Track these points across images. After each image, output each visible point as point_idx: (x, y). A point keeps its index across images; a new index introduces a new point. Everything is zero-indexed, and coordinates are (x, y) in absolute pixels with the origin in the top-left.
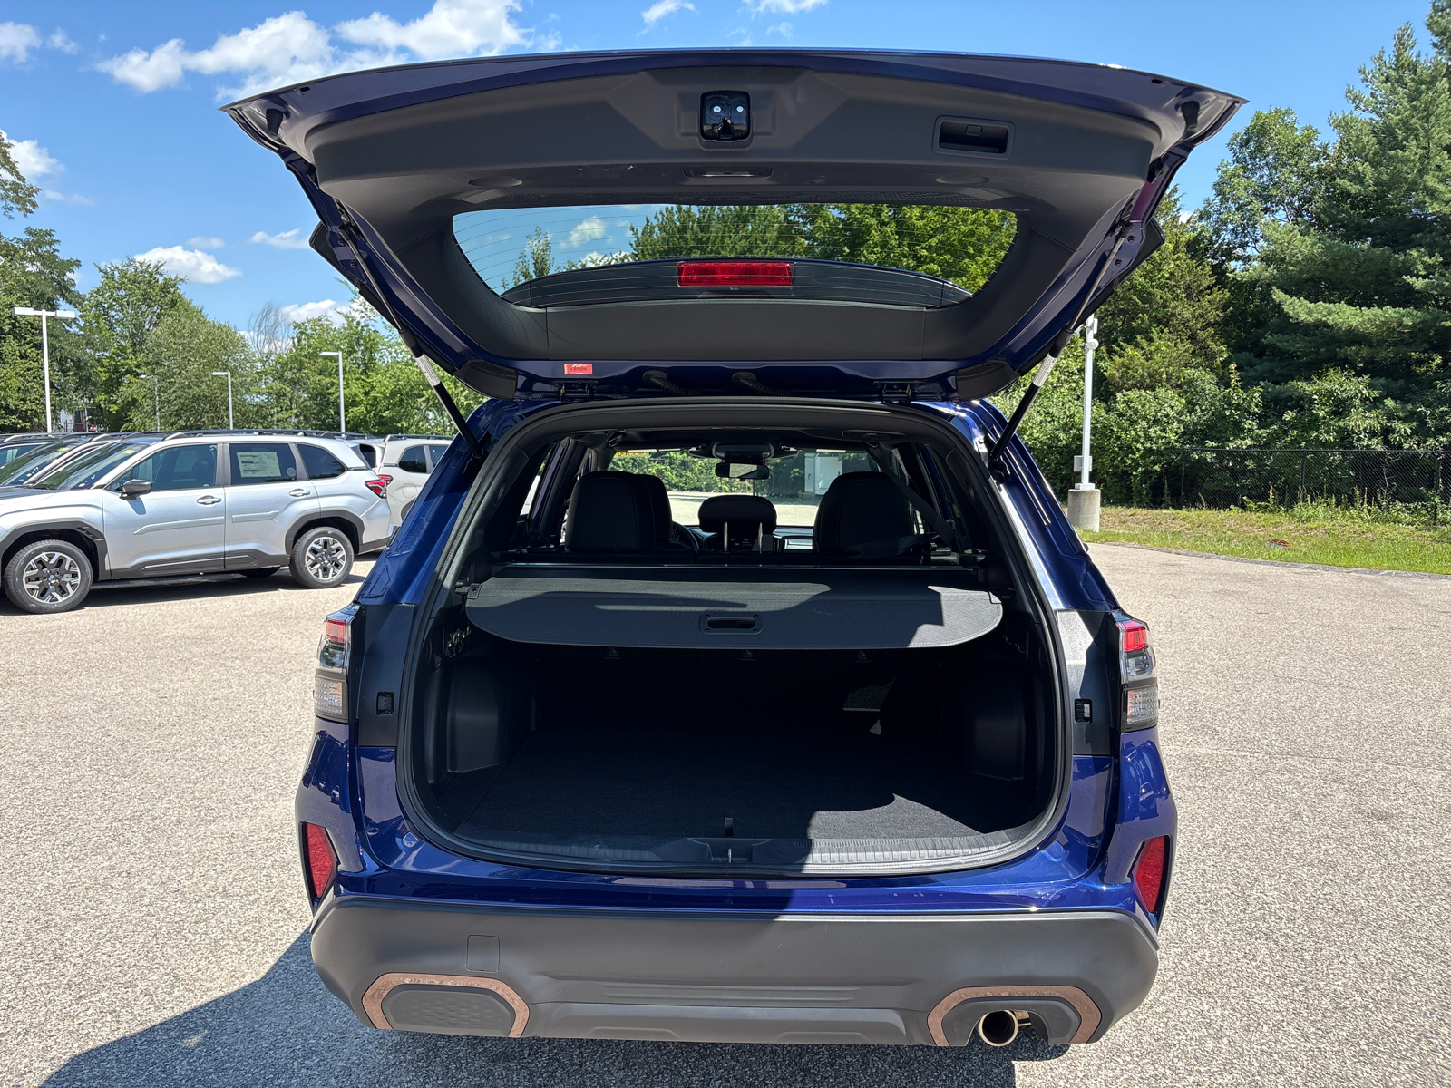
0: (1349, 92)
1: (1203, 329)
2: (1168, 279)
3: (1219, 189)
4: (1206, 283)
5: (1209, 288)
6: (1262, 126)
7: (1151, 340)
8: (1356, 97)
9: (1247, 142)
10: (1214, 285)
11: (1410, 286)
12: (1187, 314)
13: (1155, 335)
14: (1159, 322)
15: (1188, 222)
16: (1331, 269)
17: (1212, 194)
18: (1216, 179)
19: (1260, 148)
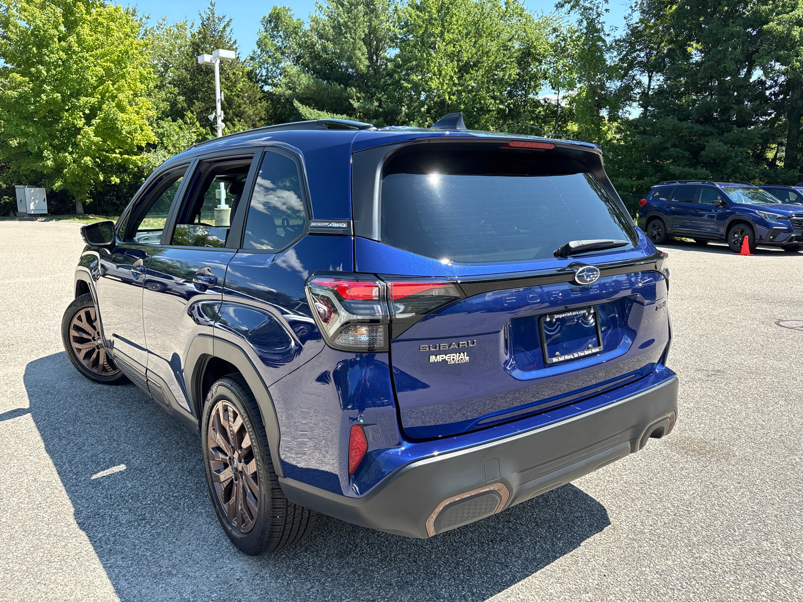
0: (317, 3)
1: (259, 121)
2: (239, 91)
3: (260, 44)
4: (258, 97)
5: (260, 99)
6: (278, 14)
7: (234, 125)
8: (320, 7)
9: (270, 22)
10: (262, 98)
11: (351, 105)
12: (251, 112)
13: (236, 122)
14: (237, 116)
15: (245, 61)
16: (316, 94)
17: (256, 47)
18: (257, 39)
19: (276, 26)
